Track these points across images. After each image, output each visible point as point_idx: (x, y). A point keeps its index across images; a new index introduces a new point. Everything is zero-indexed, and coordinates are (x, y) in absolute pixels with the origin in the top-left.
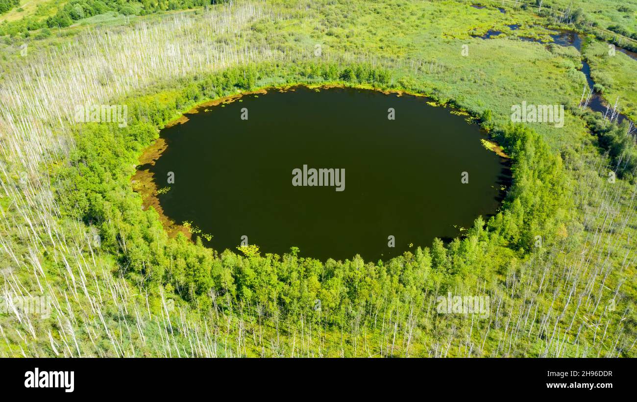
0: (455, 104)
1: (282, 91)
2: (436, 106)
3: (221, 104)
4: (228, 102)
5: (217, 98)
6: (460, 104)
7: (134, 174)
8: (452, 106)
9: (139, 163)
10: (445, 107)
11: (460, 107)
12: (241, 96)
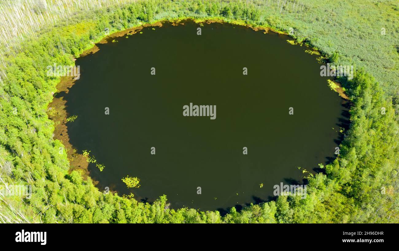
0: (309, 44)
1: (174, 24)
2: (294, 44)
3: (126, 35)
4: (131, 34)
5: (123, 29)
6: (314, 44)
7: (51, 101)
8: (307, 44)
9: (56, 91)
10: (301, 45)
11: (313, 46)
12: (142, 28)
